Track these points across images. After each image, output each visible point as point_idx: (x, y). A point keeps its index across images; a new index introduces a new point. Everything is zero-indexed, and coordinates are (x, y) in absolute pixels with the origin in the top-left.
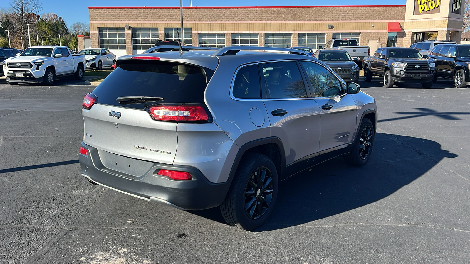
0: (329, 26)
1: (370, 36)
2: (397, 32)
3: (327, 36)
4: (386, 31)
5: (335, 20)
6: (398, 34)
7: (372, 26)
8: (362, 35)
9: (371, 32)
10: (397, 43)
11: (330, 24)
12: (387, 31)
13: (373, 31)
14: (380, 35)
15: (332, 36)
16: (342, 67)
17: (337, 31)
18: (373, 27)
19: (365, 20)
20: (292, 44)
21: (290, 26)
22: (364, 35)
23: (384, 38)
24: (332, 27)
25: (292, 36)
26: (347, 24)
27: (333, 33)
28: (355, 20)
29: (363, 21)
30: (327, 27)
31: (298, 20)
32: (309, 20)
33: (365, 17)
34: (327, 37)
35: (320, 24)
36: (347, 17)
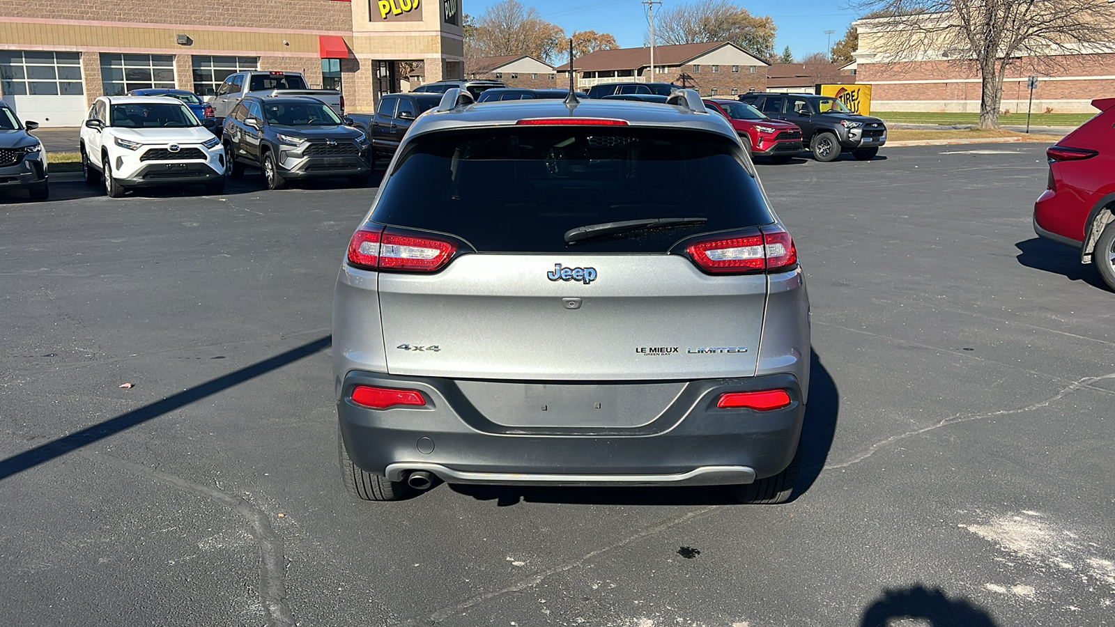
0: (180, 37)
1: (283, 65)
2: (340, 59)
3: (178, 62)
4: (317, 55)
5: (193, 23)
6: (342, 63)
7: (285, 42)
8: (263, 63)
9: (283, 58)
10: (343, 85)
11: (182, 34)
12: (319, 57)
13: (287, 55)
14: (305, 63)
15: (191, 63)
16: (335, 140)
17: (202, 51)
18: (287, 44)
19: (266, 26)
20: (83, 81)
21: (72, 33)
22: (267, 63)
23: (314, 71)
24: (189, 42)
25: (81, 61)
26: (225, 35)
27: (192, 55)
28: (244, 26)
29: (263, 30)
30: (176, 39)
31: (94, 19)
32: (124, 20)
33: (264, 20)
34: (179, 66)
35: (157, 31)
36: (222, 17)
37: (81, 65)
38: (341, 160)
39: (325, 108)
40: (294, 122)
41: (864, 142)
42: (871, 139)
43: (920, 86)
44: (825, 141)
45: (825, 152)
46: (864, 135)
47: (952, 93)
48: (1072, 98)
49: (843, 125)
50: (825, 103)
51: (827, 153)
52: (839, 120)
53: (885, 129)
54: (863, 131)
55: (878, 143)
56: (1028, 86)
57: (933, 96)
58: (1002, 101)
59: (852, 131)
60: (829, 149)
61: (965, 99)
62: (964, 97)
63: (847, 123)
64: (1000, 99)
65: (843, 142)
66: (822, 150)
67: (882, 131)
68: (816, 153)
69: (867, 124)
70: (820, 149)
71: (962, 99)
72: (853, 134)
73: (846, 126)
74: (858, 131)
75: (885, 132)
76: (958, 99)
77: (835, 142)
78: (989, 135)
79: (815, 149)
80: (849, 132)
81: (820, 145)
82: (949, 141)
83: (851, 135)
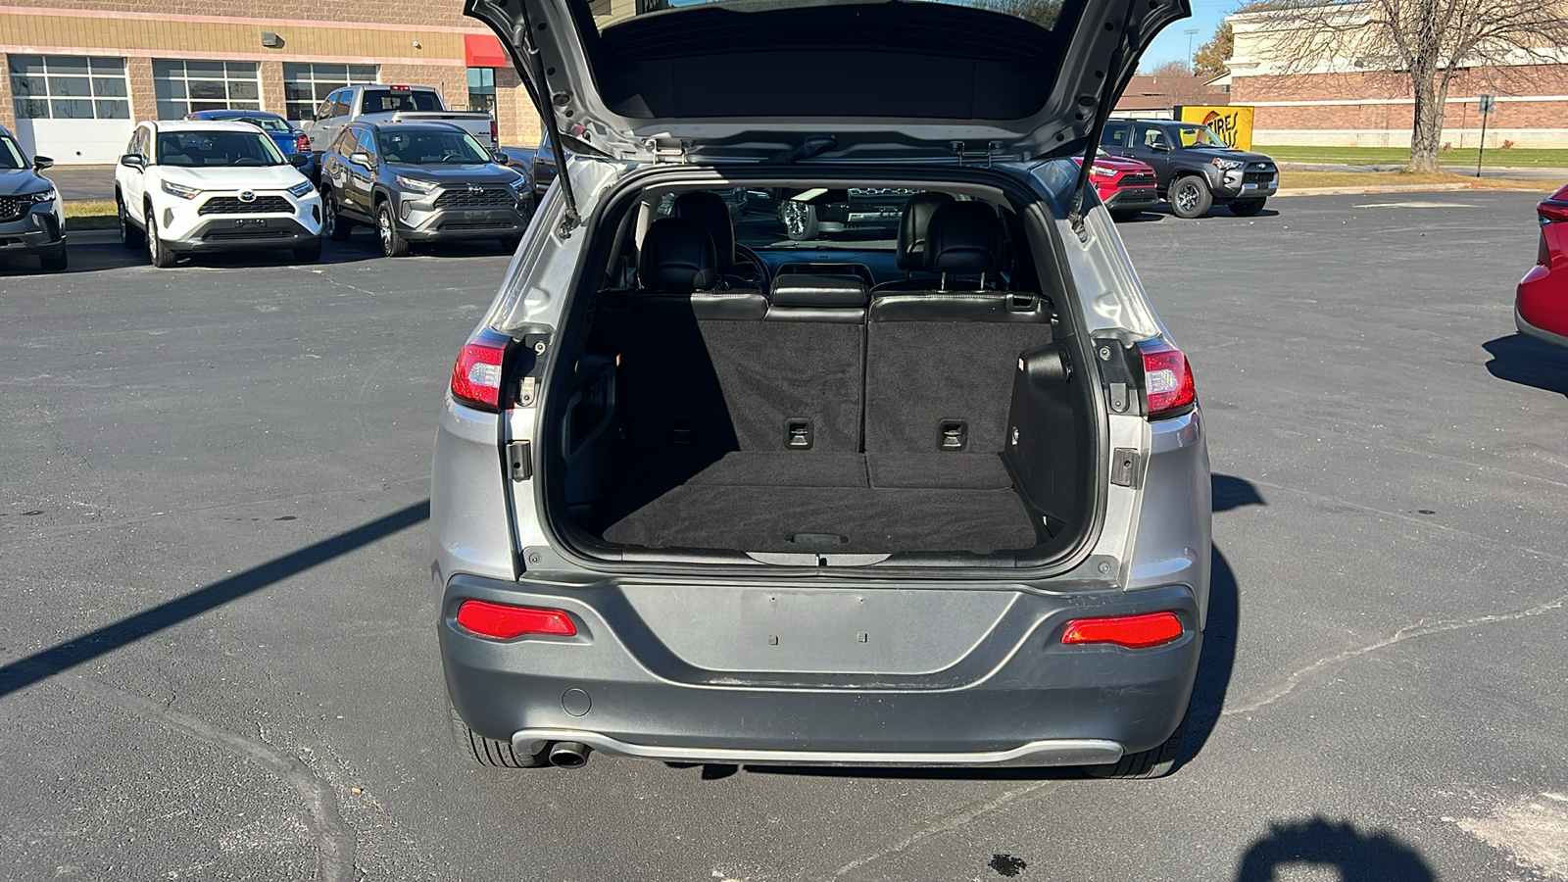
0: (266, 36)
1: (413, 77)
2: (494, 68)
3: (263, 72)
4: (461, 62)
5: (286, 16)
6: (497, 74)
7: (415, 44)
8: (384, 74)
9: (413, 66)
10: (498, 105)
11: (269, 31)
12: (464, 64)
13: (419, 62)
14: (444, 74)
15: (282, 74)
16: (480, 185)
17: (297, 56)
18: (419, 47)
19: (388, 21)
20: (129, 98)
21: (113, 30)
22: (391, 74)
23: (457, 85)
24: (279, 43)
25: (126, 70)
26: (331, 33)
27: (284, 63)
28: (357, 21)
29: (384, 27)
30: (260, 40)
31: (143, 11)
32: (187, 12)
33: (386, 12)
34: (265, 78)
35: (233, 28)
36: (326, 8)
37: (127, 76)
38: (490, 214)
39: (467, 138)
40: (422, 159)
41: (1246, 190)
42: (1257, 186)
43: (1323, 109)
44: (1189, 189)
45: (1189, 205)
46: (1246, 179)
47: (1368, 120)
48: (1540, 127)
49: (1216, 165)
50: (1189, 133)
51: (1192, 205)
52: (1210, 158)
53: (1277, 171)
54: (1245, 174)
55: (1266, 191)
56: (1481, 109)
57: (1341, 123)
58: (1443, 131)
59: (1229, 173)
60: (1195, 199)
61: (1387, 128)
62: (1384, 124)
63: (1221, 163)
64: (1441, 128)
65: (1215, 189)
66: (1184, 202)
67: (1272, 174)
68: (1176, 206)
69: (1251, 164)
70: (1181, 199)
71: (1382, 128)
72: (1231, 179)
73: (1220, 167)
74: (1238, 174)
75: (1276, 176)
76: (1376, 128)
77: (1204, 190)
78: (1423, 180)
79: (1174, 200)
80: (1224, 175)
81: (1182, 193)
82: (1366, 188)
83: (1227, 180)
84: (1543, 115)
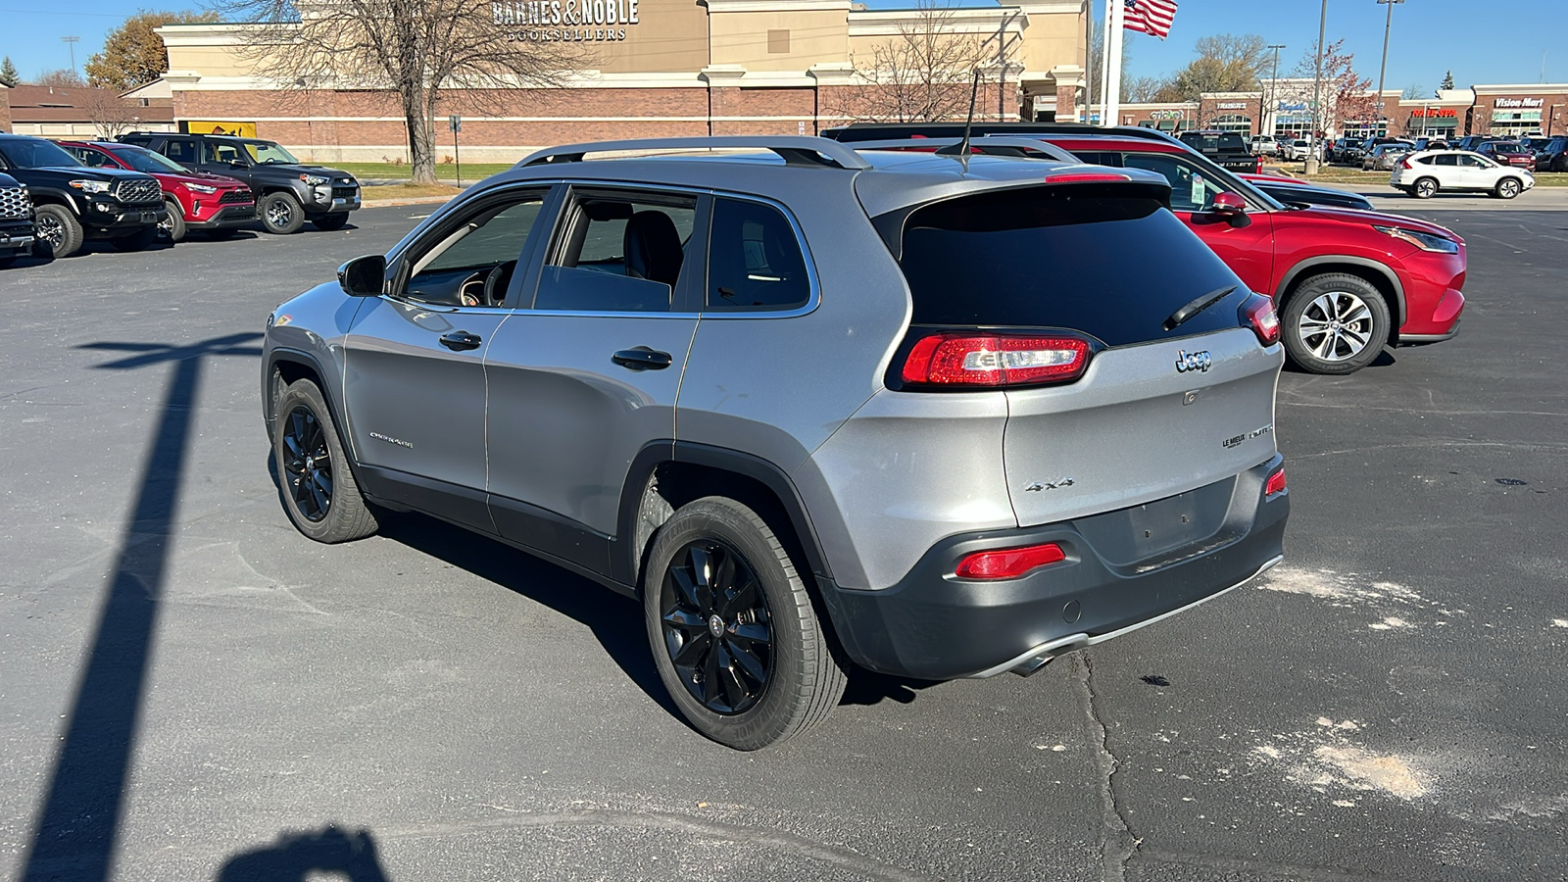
41: (337, 205)
42: (344, 201)
44: (279, 205)
45: (281, 221)
46: (335, 194)
49: (305, 181)
50: (263, 149)
51: (285, 221)
52: (296, 174)
53: (358, 187)
54: (334, 189)
55: (353, 205)
56: (451, 128)
58: (437, 147)
59: (318, 189)
60: (287, 215)
63: (309, 179)
64: (434, 145)
65: (307, 205)
66: (276, 218)
67: (354, 189)
68: (267, 222)
69: (336, 180)
70: (272, 216)
72: (321, 194)
73: (309, 182)
74: (326, 190)
75: (357, 190)
77: (295, 206)
78: (432, 193)
79: (264, 216)
80: (314, 191)
81: (272, 210)
82: (392, 201)
83: (317, 196)
84: (471, 134)
